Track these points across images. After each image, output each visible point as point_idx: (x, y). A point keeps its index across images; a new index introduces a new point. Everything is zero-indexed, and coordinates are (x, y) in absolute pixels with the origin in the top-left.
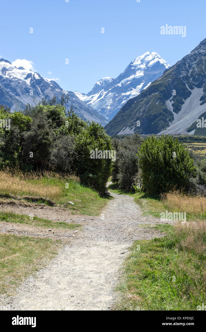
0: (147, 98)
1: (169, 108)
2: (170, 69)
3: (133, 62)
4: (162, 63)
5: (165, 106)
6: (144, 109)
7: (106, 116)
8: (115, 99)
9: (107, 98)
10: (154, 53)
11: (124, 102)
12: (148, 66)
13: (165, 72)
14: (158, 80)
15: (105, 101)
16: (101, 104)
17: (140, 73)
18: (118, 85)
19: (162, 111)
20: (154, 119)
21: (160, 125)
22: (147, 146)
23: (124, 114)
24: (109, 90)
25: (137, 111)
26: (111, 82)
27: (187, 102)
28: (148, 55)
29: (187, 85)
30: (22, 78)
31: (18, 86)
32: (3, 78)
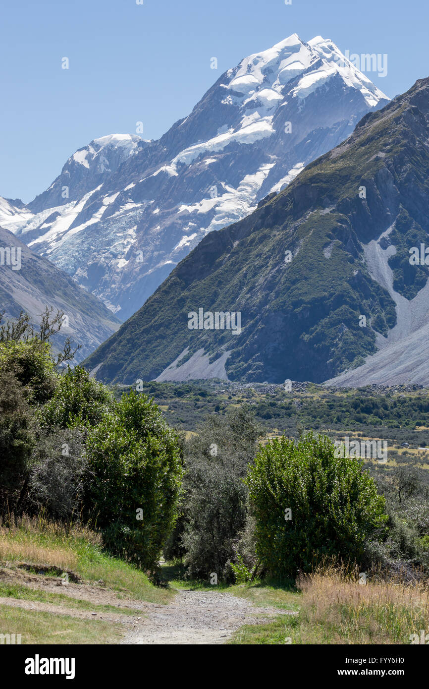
0: (285, 228)
1: (375, 273)
2: (382, 111)
3: (229, 75)
4: (350, 84)
5: (360, 265)
6: (272, 277)
7: (108, 298)
8: (148, 228)
9: (116, 221)
10: (317, 41)
11: (188, 244)
12: (295, 95)
13: (362, 123)
14: (334, 156)
15: (106, 236)
16: (89, 249)
17: (256, 121)
18: (163, 168)
19: (345, 284)
20: (315, 322)
21: (337, 345)
22: (269, 460)
23: (185, 293)
24: (125, 189)
25: (242, 284)
26: (135, 158)
28: (295, 49)
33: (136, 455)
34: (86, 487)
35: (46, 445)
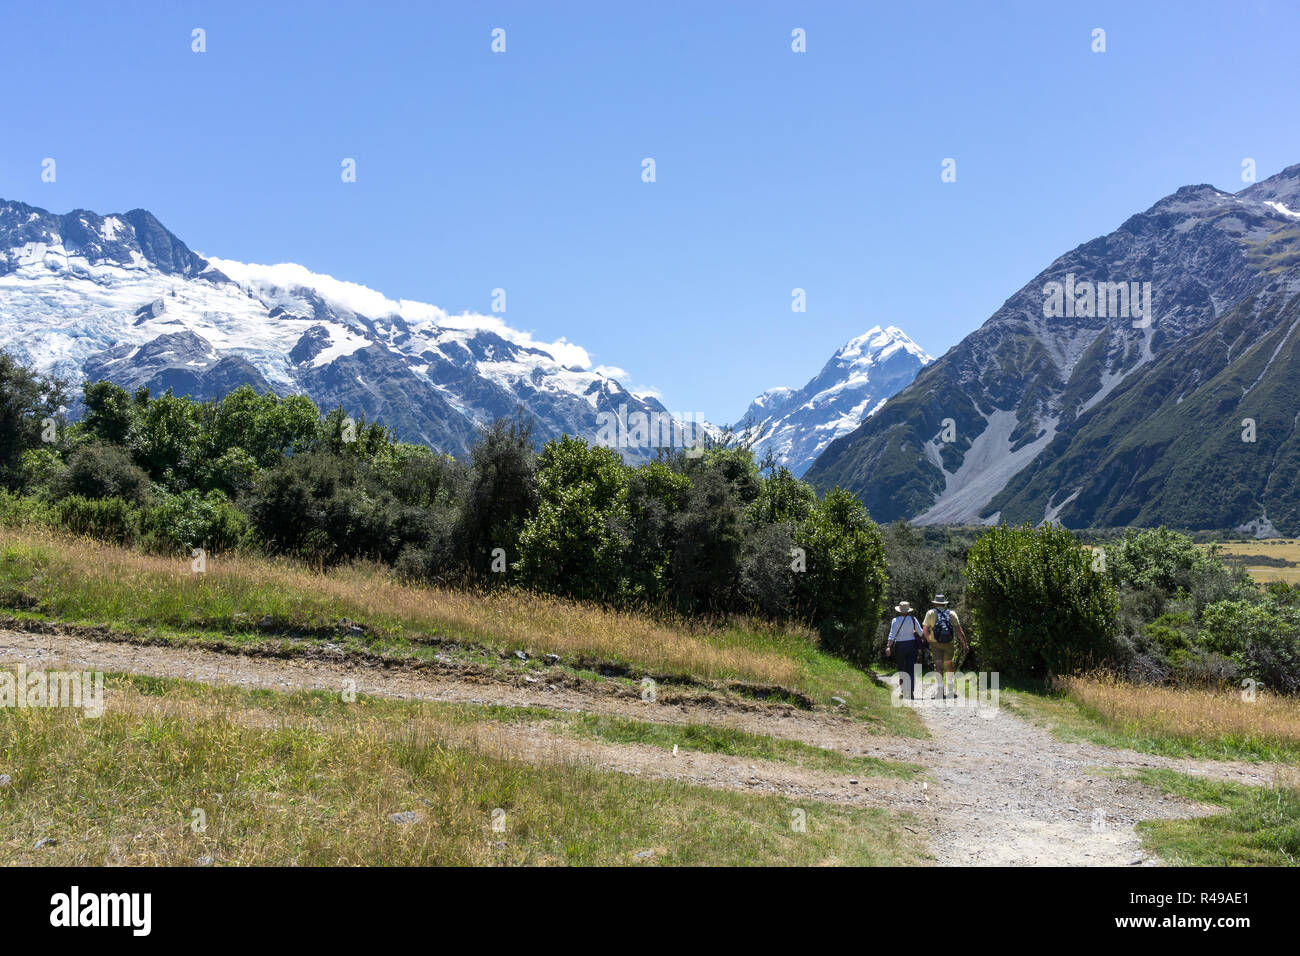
0: (878, 435)
1: (932, 459)
2: (931, 366)
3: (841, 351)
4: (911, 353)
5: (923, 455)
6: (872, 464)
8: (799, 439)
9: (780, 436)
10: (891, 330)
11: (822, 447)
12: (879, 361)
13: (920, 373)
14: (904, 393)
15: (775, 445)
17: (858, 376)
18: (806, 405)
19: (915, 467)
20: (897, 488)
21: (911, 501)
23: (822, 475)
24: (785, 418)
25: (854, 469)
26: (789, 400)
27: (978, 443)
28: (878, 334)
29: (976, 405)
30: (579, 393)
31: (568, 410)
32: (535, 391)
33: (845, 549)
35: (755, 540)
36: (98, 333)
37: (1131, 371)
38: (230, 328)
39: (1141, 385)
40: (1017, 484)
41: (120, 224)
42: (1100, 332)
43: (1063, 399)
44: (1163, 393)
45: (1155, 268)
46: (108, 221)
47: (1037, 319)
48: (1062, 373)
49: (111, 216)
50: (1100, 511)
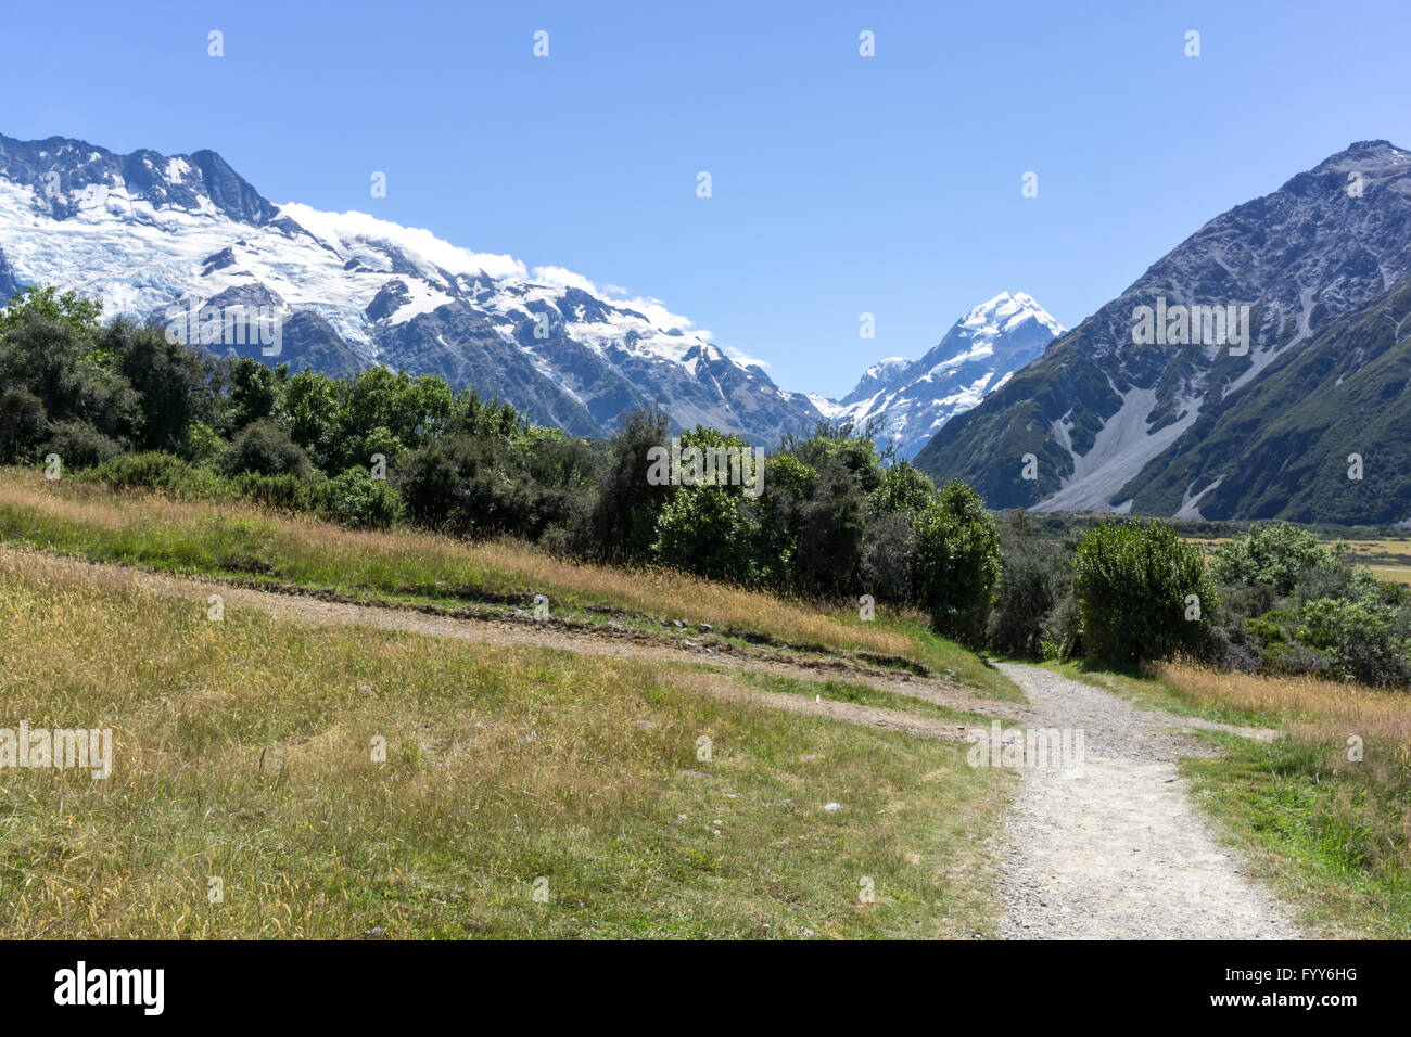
0: (1001, 412)
1: (1060, 440)
2: (1064, 337)
3: (964, 319)
4: (1041, 322)
5: (1050, 435)
6: (993, 443)
8: (914, 415)
9: (894, 410)
10: (1021, 296)
11: (939, 424)
12: (1006, 331)
13: (1050, 346)
14: (1033, 366)
15: (888, 420)
17: (982, 346)
18: (923, 378)
19: (1041, 447)
21: (1035, 486)
23: (938, 454)
24: (900, 391)
25: (974, 448)
26: (906, 371)
27: (1111, 424)
28: (1006, 301)
29: (1111, 382)
30: (676, 359)
31: (665, 377)
32: (628, 356)
33: (961, 539)
34: (914, 569)
35: (876, 528)
36: (163, 284)
37: (1285, 349)
38: (302, 280)
39: (1297, 365)
40: (1153, 469)
41: (187, 166)
42: (1254, 304)
43: (1208, 377)
44: (1320, 374)
45: (1319, 234)
46: (173, 162)
47: (1183, 288)
48: (1208, 349)
49: (176, 157)
50: (1245, 501)
